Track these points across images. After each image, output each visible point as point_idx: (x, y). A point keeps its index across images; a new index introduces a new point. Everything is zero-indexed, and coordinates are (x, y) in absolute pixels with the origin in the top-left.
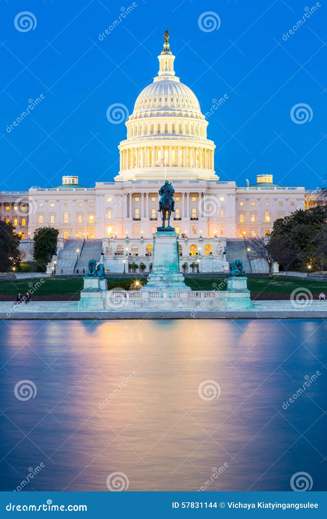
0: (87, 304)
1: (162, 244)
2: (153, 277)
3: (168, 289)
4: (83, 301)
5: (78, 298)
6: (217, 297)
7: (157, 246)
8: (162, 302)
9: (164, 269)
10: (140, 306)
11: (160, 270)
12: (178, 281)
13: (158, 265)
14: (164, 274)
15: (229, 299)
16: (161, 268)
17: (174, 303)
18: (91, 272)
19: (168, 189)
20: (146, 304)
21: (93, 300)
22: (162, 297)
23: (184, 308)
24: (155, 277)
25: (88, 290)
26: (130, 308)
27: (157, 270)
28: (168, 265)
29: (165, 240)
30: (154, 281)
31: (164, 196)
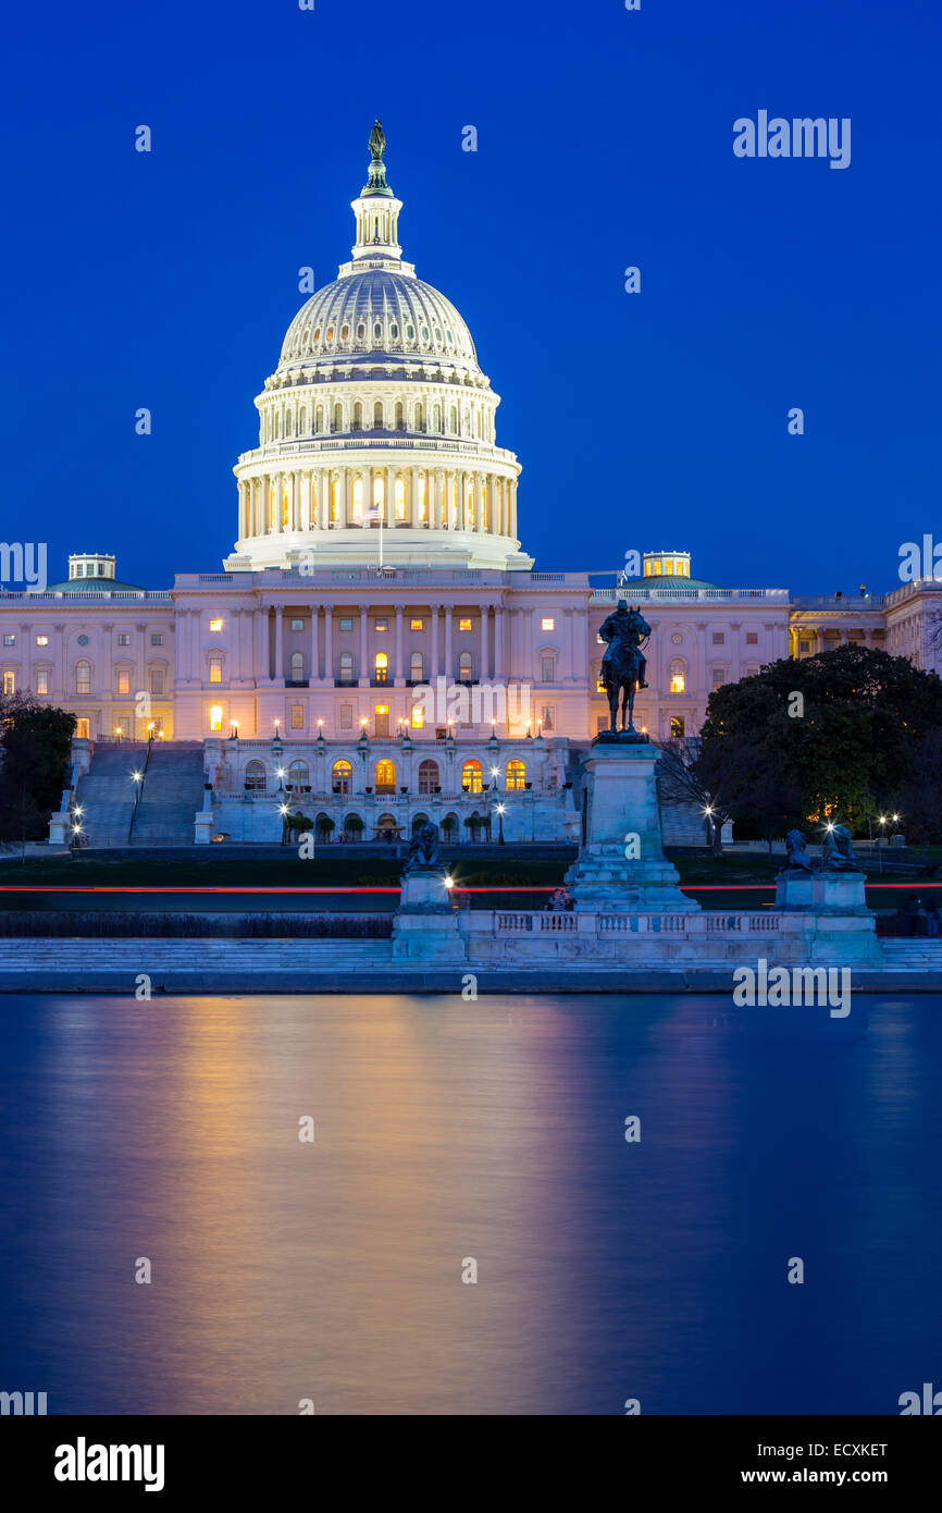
0: (420, 949)
1: (613, 778)
2: (591, 871)
3: (642, 907)
4: (407, 940)
5: (385, 933)
6: (785, 931)
8: (637, 943)
9: (619, 848)
10: (571, 955)
11: (610, 851)
12: (663, 884)
13: (603, 837)
14: (620, 863)
15: (816, 935)
16: (612, 847)
17: (669, 947)
18: (428, 858)
19: (631, 626)
20: (589, 949)
21: (436, 935)
22: (634, 929)
23: (695, 962)
24: (597, 873)
25: (419, 909)
26: (544, 960)
27: (602, 852)
29: (622, 767)
30: (594, 883)
31: (614, 645)
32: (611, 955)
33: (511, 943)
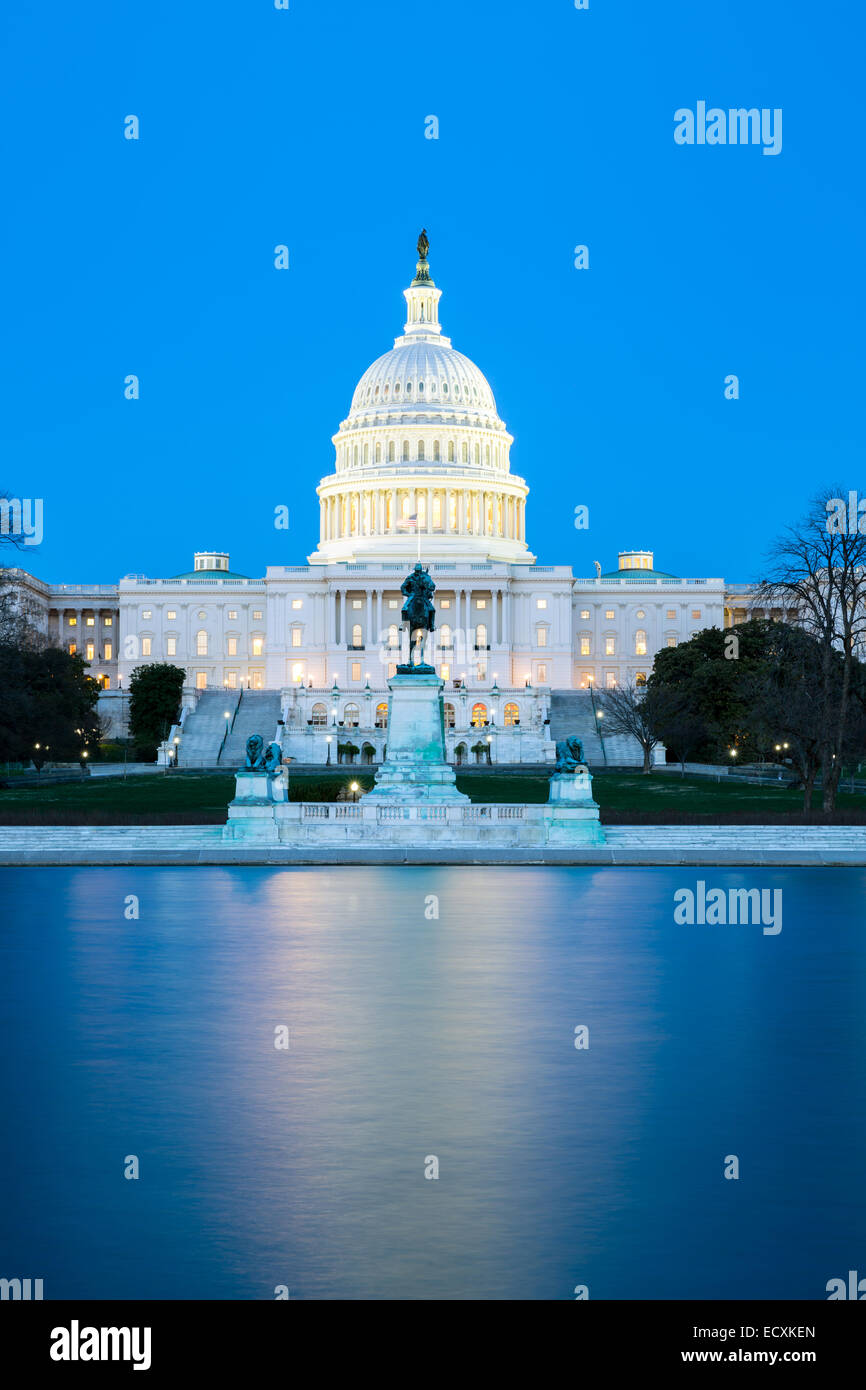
0: (244, 832)
1: (409, 701)
2: (387, 773)
3: (419, 800)
4: (234, 826)
5: (221, 818)
6: (527, 818)
7: (396, 707)
8: (407, 828)
9: (411, 755)
10: (357, 837)
11: (403, 758)
12: (442, 783)
13: (398, 746)
14: (411, 767)
15: (553, 822)
16: (405, 754)
17: (434, 832)
18: (253, 762)
19: (421, 583)
20: (370, 832)
21: (256, 822)
22: (407, 817)
23: (453, 842)
24: (391, 774)
25: (245, 802)
26: (337, 841)
27: (397, 758)
28: (419, 747)
29: (414, 693)
30: (389, 782)
31: (411, 598)
32: (388, 837)
33: (313, 828)
